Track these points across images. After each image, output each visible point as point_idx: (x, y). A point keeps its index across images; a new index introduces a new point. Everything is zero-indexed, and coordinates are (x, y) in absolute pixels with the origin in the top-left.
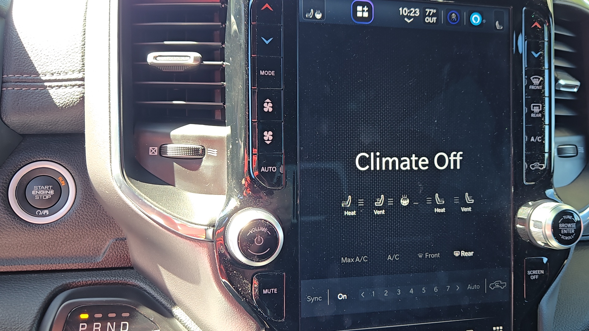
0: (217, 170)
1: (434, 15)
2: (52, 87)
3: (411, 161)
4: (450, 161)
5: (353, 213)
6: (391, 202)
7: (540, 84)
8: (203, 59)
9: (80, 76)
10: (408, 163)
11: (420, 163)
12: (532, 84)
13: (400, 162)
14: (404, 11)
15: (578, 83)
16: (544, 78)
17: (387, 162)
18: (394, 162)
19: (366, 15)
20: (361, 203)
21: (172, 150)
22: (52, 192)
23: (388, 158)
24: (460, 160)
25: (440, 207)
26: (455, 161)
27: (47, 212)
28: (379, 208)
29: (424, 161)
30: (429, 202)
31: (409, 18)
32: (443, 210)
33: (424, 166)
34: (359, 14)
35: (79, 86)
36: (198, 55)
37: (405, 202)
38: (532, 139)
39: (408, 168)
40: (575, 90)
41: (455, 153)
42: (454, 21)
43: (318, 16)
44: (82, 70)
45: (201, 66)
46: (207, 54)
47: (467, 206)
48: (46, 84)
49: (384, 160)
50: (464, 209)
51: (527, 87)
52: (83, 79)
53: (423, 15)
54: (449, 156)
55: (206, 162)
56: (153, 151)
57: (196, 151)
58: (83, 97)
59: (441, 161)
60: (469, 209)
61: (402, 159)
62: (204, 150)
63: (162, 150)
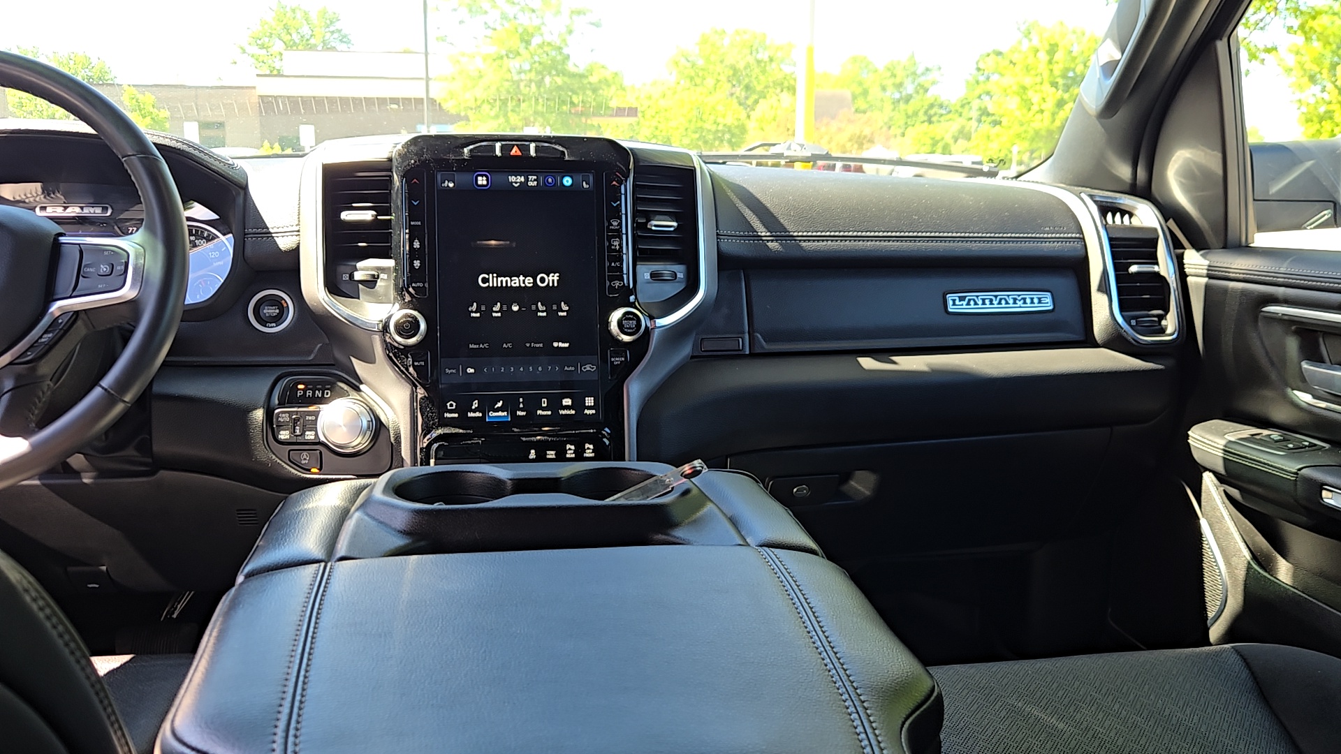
0: (387, 287)
1: (535, 180)
2: (277, 237)
3: (519, 281)
4: (549, 280)
5: (478, 315)
6: (505, 308)
7: (617, 226)
8: (377, 216)
9: (297, 229)
10: (517, 281)
11: (526, 281)
12: (612, 225)
13: (511, 281)
14: (512, 179)
15: (675, 224)
16: (621, 221)
17: (502, 281)
18: (507, 281)
19: (485, 183)
20: (483, 308)
21: (358, 276)
22: (277, 311)
23: (502, 278)
24: (558, 280)
25: (543, 311)
26: (553, 281)
27: (274, 325)
28: (496, 312)
29: (529, 281)
30: (534, 307)
31: (516, 183)
32: (545, 314)
33: (529, 283)
34: (480, 183)
35: (297, 235)
36: (374, 213)
37: (515, 308)
38: (613, 264)
39: (517, 285)
40: (672, 229)
41: (553, 274)
42: (550, 184)
43: (451, 185)
44: (299, 225)
45: (376, 220)
46: (380, 211)
47: (563, 311)
48: (273, 235)
49: (500, 279)
50: (561, 314)
51: (608, 227)
52: (298, 231)
53: (527, 180)
54: (548, 276)
55: (379, 283)
56: (346, 277)
57: (373, 276)
58: (299, 243)
59: (542, 280)
60: (565, 314)
61: (513, 278)
62: (378, 276)
63: (351, 276)
